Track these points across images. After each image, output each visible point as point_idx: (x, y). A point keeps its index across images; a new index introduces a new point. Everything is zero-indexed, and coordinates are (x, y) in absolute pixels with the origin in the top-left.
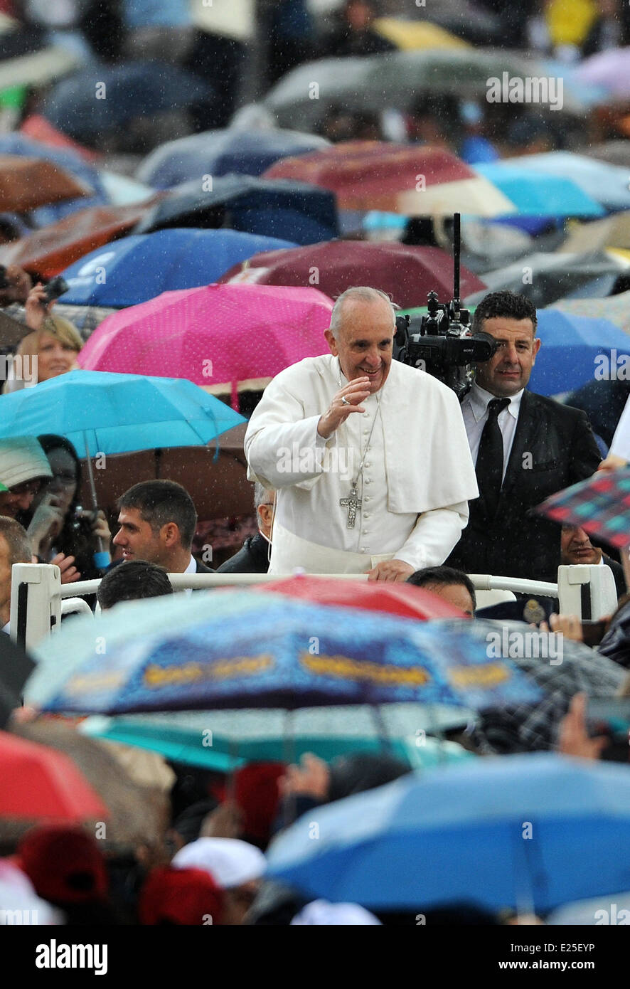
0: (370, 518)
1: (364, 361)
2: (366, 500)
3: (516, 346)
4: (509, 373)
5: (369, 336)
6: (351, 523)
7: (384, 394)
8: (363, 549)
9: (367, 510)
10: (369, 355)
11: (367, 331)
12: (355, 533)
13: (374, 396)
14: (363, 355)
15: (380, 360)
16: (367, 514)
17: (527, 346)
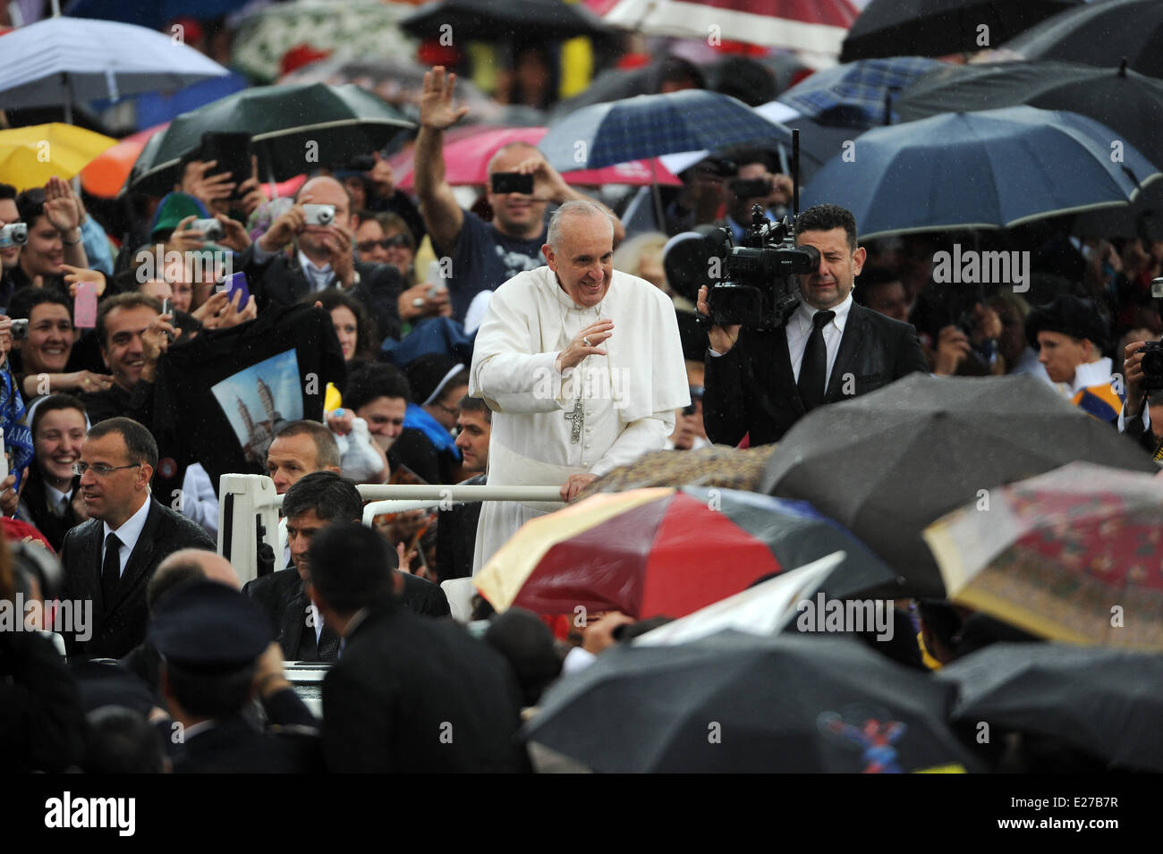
0: (592, 432)
1: (587, 275)
2: (588, 414)
3: (825, 257)
4: (821, 285)
5: (592, 250)
6: (575, 436)
7: (603, 307)
8: (586, 464)
9: (589, 425)
10: (592, 269)
11: (590, 245)
12: (579, 448)
13: (593, 309)
14: (586, 269)
15: (603, 273)
16: (589, 428)
17: (840, 257)
